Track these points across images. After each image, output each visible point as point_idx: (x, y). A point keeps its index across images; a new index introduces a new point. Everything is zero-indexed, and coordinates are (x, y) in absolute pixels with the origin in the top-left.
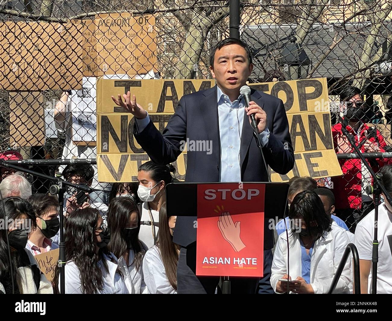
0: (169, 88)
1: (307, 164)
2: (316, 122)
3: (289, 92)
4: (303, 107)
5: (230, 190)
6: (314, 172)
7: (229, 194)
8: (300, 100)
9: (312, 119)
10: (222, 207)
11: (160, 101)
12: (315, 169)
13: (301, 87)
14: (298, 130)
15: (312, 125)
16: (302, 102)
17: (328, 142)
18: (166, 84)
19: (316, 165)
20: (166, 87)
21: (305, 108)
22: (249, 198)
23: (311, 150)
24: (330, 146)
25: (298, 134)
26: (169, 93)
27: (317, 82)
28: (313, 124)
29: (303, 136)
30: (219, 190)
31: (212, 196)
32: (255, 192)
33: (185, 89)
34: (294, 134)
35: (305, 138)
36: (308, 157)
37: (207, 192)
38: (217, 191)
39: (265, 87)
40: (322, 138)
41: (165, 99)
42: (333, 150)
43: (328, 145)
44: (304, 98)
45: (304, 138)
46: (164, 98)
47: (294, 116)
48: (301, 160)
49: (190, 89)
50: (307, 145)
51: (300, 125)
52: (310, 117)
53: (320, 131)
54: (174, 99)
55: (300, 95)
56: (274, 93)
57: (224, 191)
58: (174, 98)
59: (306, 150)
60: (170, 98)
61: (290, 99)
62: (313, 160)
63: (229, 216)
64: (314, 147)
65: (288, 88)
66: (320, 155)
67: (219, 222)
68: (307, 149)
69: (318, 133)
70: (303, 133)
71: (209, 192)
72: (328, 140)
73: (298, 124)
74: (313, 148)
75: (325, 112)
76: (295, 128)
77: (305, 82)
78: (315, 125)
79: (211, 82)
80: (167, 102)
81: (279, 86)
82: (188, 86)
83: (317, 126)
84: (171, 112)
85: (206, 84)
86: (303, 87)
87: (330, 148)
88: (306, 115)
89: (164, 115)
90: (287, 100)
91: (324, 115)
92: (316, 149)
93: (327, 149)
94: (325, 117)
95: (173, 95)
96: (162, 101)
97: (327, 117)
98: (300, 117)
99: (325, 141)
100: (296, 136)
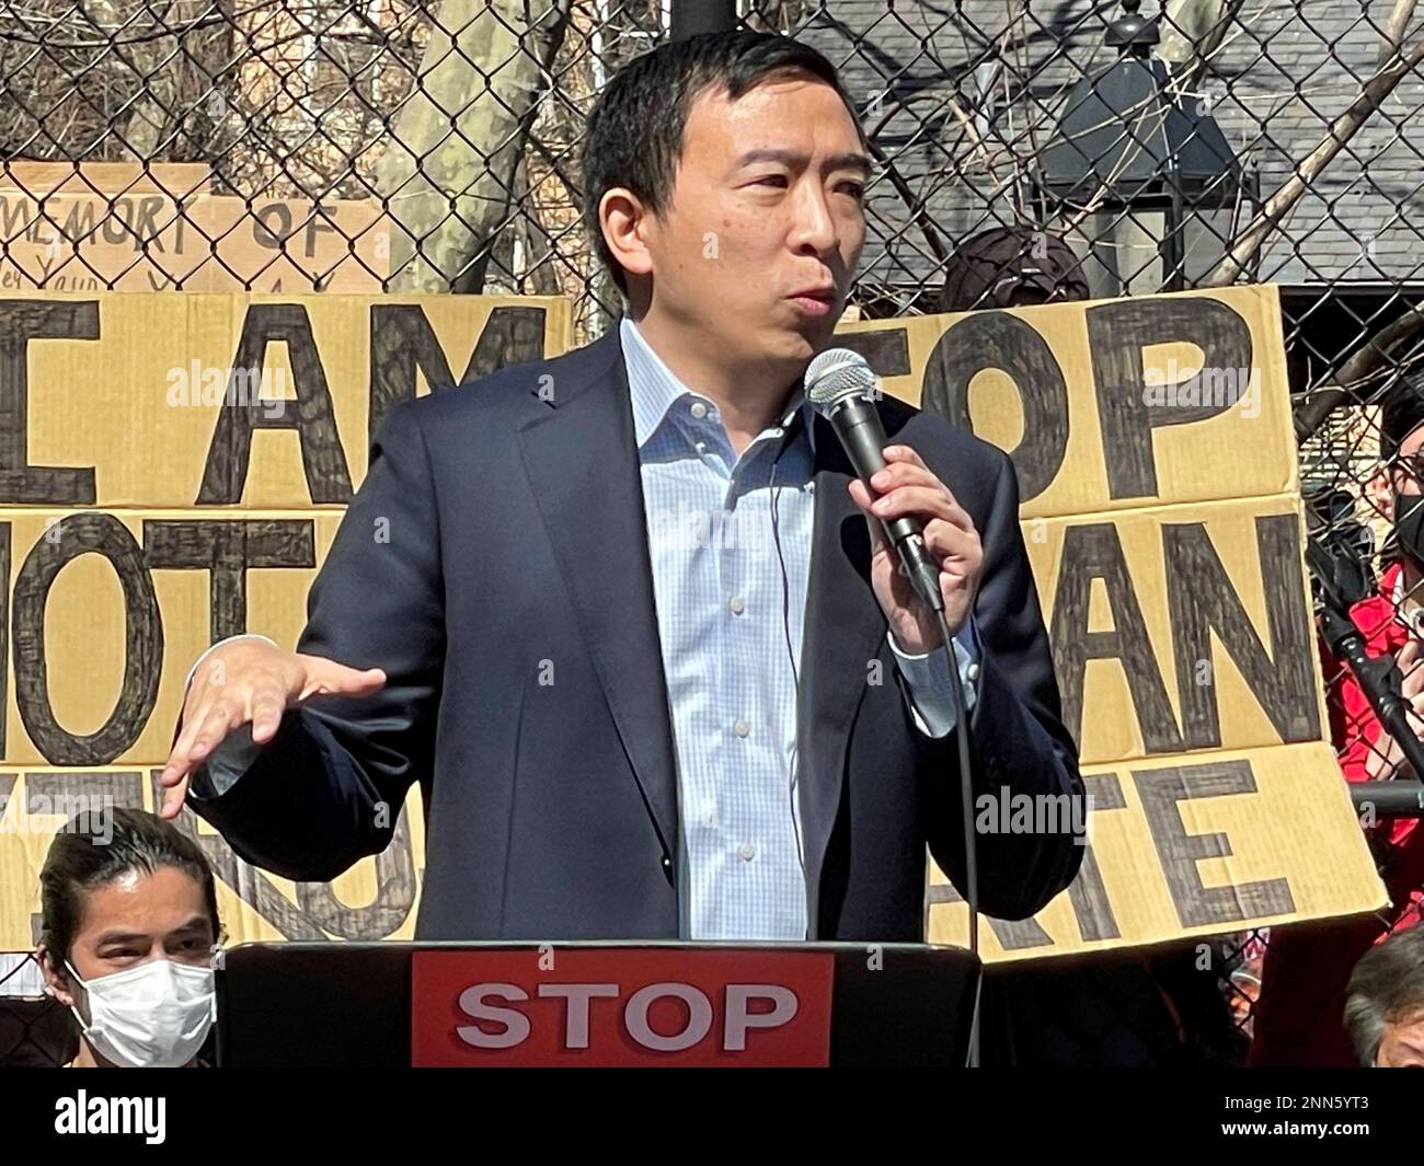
0: (277, 350)
1: (1157, 841)
2: (1213, 570)
3: (1041, 382)
4: (1132, 473)
6: (1201, 891)
8: (1109, 431)
9: (1190, 554)
11: (222, 436)
12: (1212, 873)
13: (1117, 347)
14: (1101, 620)
15: (1190, 589)
16: (1121, 440)
17: (1293, 696)
18: (261, 324)
19: (1219, 846)
20: (255, 344)
21: (1144, 479)
23: (1181, 749)
24: (1304, 721)
25: (1100, 647)
27: (1218, 315)
28: (1196, 585)
29: (1134, 661)
33: (383, 358)
34: (1072, 646)
35: (1142, 670)
36: (1163, 794)
39: (885, 349)
40: (1255, 670)
41: (251, 423)
42: (1326, 747)
43: (1293, 715)
44: (1132, 418)
45: (1138, 672)
46: (241, 412)
47: (1071, 530)
48: (1119, 818)
49: (414, 355)
50: (1159, 718)
51: (1109, 584)
52: (1175, 536)
53: (1237, 627)
54: (310, 422)
55: (1109, 399)
56: (944, 383)
58: (308, 412)
59: (1151, 751)
60: (284, 415)
61: (1048, 425)
62: (1198, 815)
64: (1205, 731)
65: (1036, 356)
66: (1241, 780)
68: (1155, 742)
69: (1225, 637)
70: (1130, 640)
72: (1291, 687)
73: (1099, 586)
74: (1199, 734)
75: (1270, 506)
76: (1077, 608)
77: (1138, 315)
78: (1209, 586)
79: (544, 311)
80: (263, 439)
81: (978, 343)
82: (398, 337)
83: (1222, 596)
84: (289, 504)
85: (513, 327)
86: (1130, 343)
87: (1306, 734)
88: (1151, 522)
89: (245, 522)
90: (1027, 431)
91: (1267, 524)
92: (1218, 743)
93: (1287, 742)
94: (1274, 532)
95: (305, 394)
96: (230, 434)
97: (1283, 533)
98: (1108, 535)
99: (1271, 687)
100: (1088, 662)
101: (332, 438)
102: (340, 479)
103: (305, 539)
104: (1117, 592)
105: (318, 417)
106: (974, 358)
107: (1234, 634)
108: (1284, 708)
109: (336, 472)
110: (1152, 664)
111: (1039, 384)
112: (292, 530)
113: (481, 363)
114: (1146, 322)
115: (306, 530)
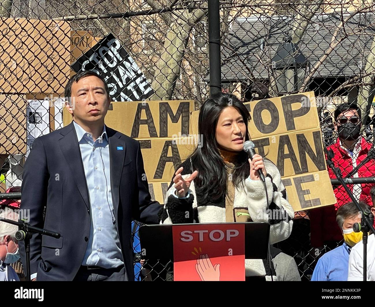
0: (143, 111)
1: (297, 191)
2: (305, 142)
3: (274, 111)
4: (291, 126)
5: (207, 231)
7: (207, 236)
8: (286, 119)
9: (301, 139)
10: (200, 249)
11: (134, 126)
12: (307, 197)
13: (287, 104)
14: (286, 152)
15: (302, 145)
16: (288, 120)
17: (321, 163)
18: (140, 107)
19: (308, 192)
20: (139, 110)
21: (293, 127)
22: (228, 239)
23: (301, 173)
24: (323, 167)
25: (287, 156)
26: (144, 116)
29: (292, 158)
30: (195, 232)
31: (188, 238)
32: (234, 233)
33: (162, 112)
34: (282, 156)
35: (294, 160)
36: (298, 182)
37: (183, 234)
38: (193, 233)
40: (314, 159)
41: (140, 123)
43: (321, 166)
44: (290, 116)
45: (293, 160)
46: (138, 122)
47: (280, 136)
48: (291, 187)
49: (167, 111)
50: (297, 168)
52: (298, 136)
53: (310, 151)
54: (149, 123)
55: (286, 113)
56: (257, 113)
57: (201, 233)
58: (149, 121)
59: (296, 174)
60: (145, 122)
61: (275, 119)
62: (304, 186)
63: (208, 259)
66: (312, 178)
67: (197, 265)
68: (297, 172)
69: (308, 153)
70: (292, 155)
71: (185, 233)
72: (320, 161)
73: (286, 146)
74: (304, 170)
75: (315, 130)
76: (282, 150)
77: (290, 98)
78: (305, 145)
79: (189, 103)
80: (141, 127)
81: (262, 105)
82: (164, 108)
83: (307, 146)
84: (146, 137)
85: (184, 106)
86: (289, 103)
87: (323, 169)
88: (295, 134)
89: (139, 141)
90: (272, 120)
91: (314, 133)
92: (308, 172)
93: (320, 171)
94: (316, 135)
95: (148, 118)
96: (136, 126)
97: (318, 134)
98: (287, 137)
99: (317, 161)
100: (285, 159)
101: (153, 126)
102: (155, 133)
103: (149, 143)
104: (289, 147)
105: (151, 122)
106: (262, 108)
107: (310, 152)
108: (319, 165)
109: (154, 131)
110: (296, 159)
111: (273, 111)
112: (147, 142)
113: (179, 112)
114: (291, 99)
115: (149, 142)
